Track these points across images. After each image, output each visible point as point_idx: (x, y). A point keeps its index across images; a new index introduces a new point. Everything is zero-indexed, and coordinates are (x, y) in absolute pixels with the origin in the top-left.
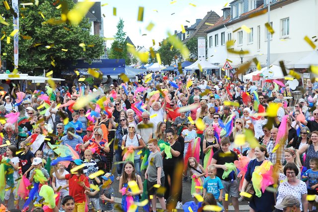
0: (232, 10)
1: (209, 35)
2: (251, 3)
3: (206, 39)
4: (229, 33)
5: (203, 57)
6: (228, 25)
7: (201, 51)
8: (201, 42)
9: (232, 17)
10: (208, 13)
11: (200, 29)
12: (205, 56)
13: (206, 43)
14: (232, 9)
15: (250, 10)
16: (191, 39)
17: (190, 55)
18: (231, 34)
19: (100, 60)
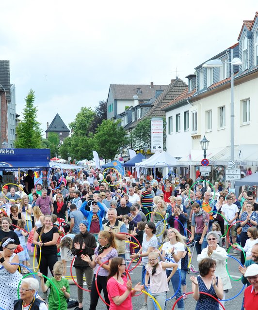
0: (199, 80)
1: (168, 115)
2: (224, 69)
3: (164, 121)
4: (194, 112)
5: (160, 147)
6: (192, 100)
7: (156, 139)
8: (156, 126)
9: (198, 89)
10: (172, 81)
11: (158, 105)
12: (162, 146)
13: (164, 126)
14: (198, 77)
15: (221, 79)
16: (144, 120)
17: (142, 144)
18: (196, 113)
19: (11, 149)
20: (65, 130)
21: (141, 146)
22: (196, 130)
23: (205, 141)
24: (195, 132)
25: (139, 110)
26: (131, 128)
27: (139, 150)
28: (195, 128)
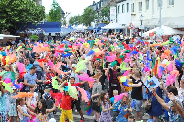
1: (118, 5)
3: (116, 8)
4: (132, 3)
5: (114, 20)
7: (112, 16)
8: (112, 10)
12: (115, 19)
13: (116, 10)
16: (105, 8)
17: (104, 19)
18: (133, 4)
19: (43, 22)
20: (63, 13)
21: (104, 20)
22: (134, 11)
23: (142, 16)
24: (133, 12)
25: (102, 3)
26: (98, 12)
27: (103, 22)
28: (133, 11)
